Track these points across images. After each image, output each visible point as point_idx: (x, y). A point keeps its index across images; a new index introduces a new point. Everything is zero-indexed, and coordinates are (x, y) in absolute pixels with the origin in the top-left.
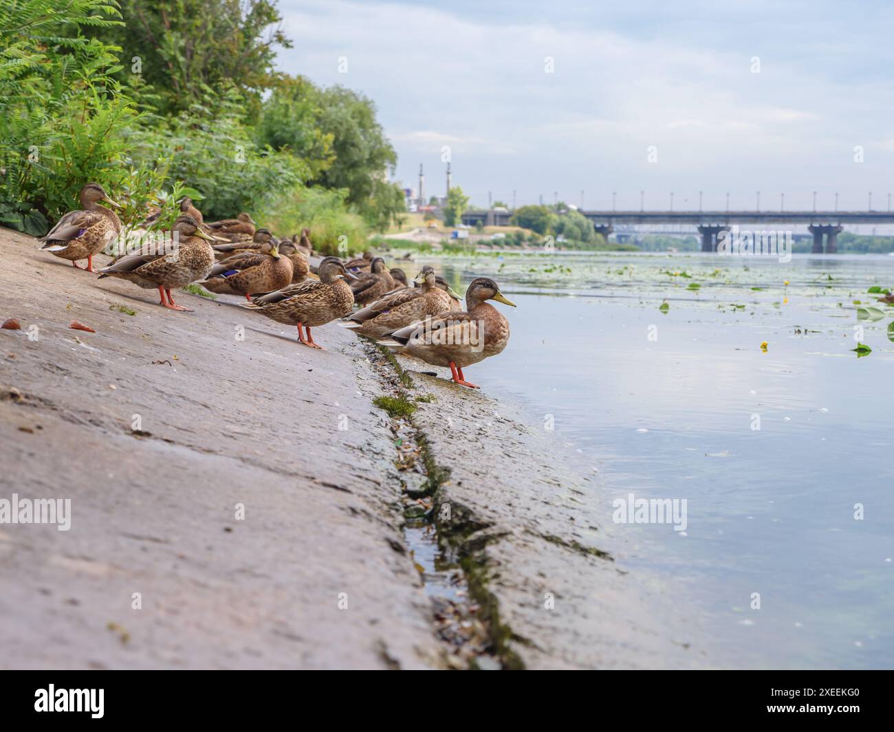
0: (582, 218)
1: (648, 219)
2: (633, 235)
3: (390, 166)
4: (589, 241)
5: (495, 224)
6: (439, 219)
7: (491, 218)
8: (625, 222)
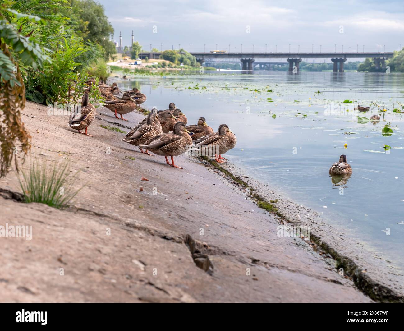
0: (191, 56)
1: (220, 56)
2: (213, 63)
3: (111, 34)
4: (194, 66)
5: (153, 58)
6: (128, 56)
7: (151, 55)
8: (209, 57)
